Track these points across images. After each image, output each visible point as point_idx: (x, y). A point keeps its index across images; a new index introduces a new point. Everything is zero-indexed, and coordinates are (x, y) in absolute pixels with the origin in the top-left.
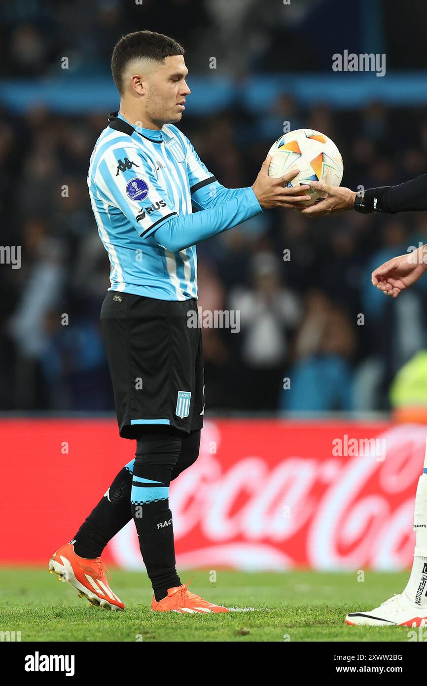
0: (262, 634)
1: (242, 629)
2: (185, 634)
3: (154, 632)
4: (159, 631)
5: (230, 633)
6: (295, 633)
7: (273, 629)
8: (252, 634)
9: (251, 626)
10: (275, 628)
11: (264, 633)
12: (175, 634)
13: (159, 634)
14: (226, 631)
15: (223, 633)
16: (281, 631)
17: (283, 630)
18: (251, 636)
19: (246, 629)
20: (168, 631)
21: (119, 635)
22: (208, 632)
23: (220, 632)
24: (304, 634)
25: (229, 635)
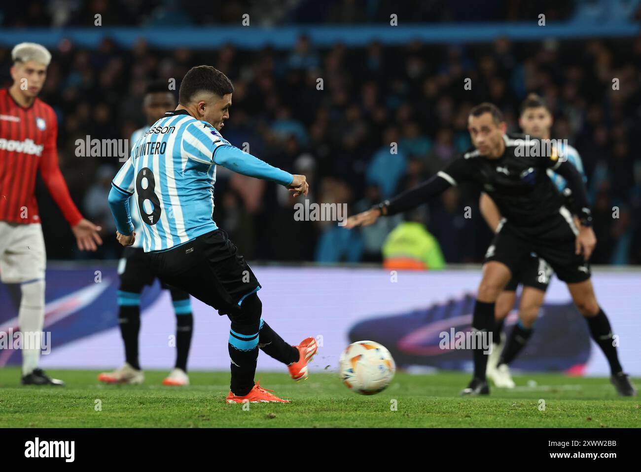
0: (285, 418)
1: (270, 414)
2: (230, 417)
3: (209, 416)
4: (211, 415)
5: (262, 417)
6: (308, 417)
7: (292, 415)
8: (277, 418)
9: (277, 412)
10: (293, 414)
11: (286, 417)
12: (223, 417)
13: (212, 417)
14: (259, 416)
15: (257, 416)
16: (298, 416)
17: (299, 415)
18: (276, 420)
19: (273, 414)
20: (218, 415)
21: (184, 417)
22: (247, 416)
23: (255, 416)
24: (314, 418)
25: (261, 418)
